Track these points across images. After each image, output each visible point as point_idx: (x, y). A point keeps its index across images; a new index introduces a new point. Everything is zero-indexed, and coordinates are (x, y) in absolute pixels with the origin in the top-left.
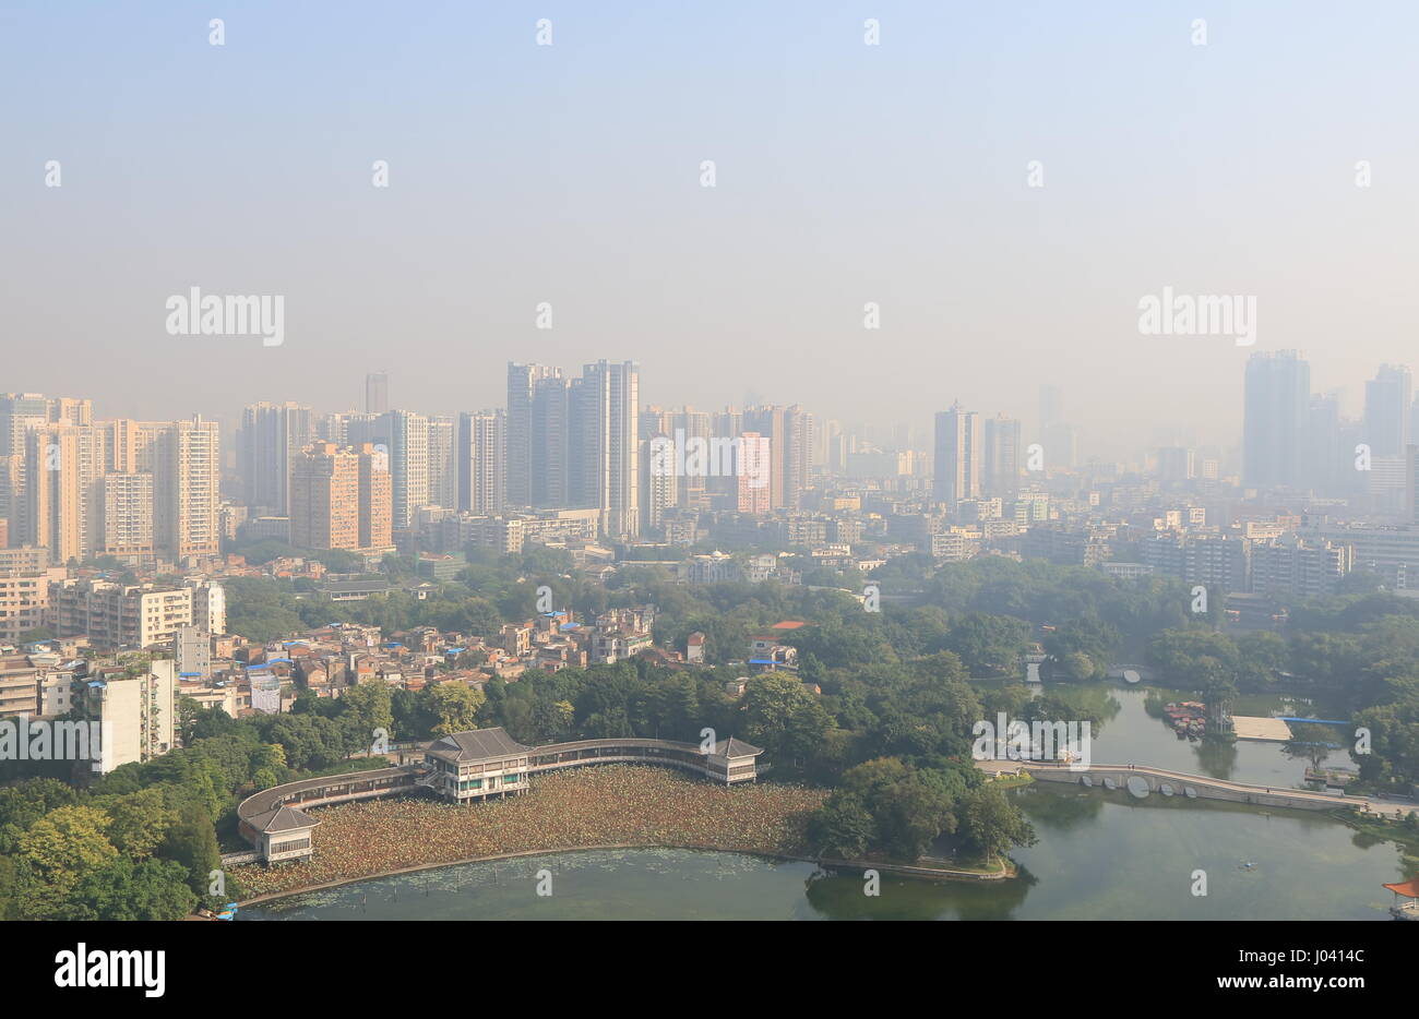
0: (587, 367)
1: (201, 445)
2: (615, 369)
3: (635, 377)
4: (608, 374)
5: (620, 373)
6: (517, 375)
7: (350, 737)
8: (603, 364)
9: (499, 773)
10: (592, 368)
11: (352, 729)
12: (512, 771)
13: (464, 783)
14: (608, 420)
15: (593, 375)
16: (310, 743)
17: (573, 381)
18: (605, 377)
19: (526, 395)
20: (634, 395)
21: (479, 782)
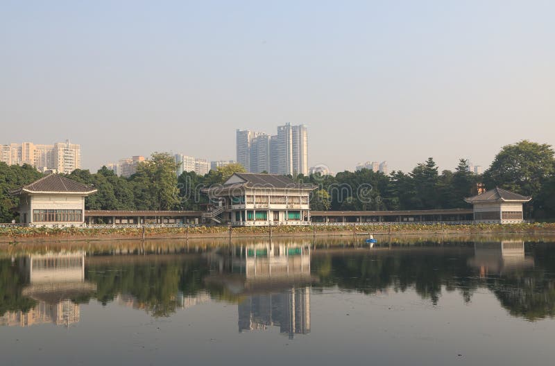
0: (279, 128)
1: (70, 157)
2: (294, 128)
3: (304, 133)
4: (291, 130)
5: (297, 130)
6: (241, 136)
7: (141, 197)
8: (288, 126)
9: (283, 207)
10: (282, 129)
11: (143, 191)
12: (296, 207)
13: (250, 212)
14: (291, 156)
15: (283, 131)
16: (103, 193)
17: (272, 137)
18: (289, 132)
19: (246, 146)
20: (305, 143)
21: (264, 212)
